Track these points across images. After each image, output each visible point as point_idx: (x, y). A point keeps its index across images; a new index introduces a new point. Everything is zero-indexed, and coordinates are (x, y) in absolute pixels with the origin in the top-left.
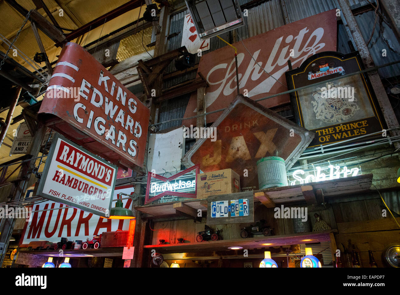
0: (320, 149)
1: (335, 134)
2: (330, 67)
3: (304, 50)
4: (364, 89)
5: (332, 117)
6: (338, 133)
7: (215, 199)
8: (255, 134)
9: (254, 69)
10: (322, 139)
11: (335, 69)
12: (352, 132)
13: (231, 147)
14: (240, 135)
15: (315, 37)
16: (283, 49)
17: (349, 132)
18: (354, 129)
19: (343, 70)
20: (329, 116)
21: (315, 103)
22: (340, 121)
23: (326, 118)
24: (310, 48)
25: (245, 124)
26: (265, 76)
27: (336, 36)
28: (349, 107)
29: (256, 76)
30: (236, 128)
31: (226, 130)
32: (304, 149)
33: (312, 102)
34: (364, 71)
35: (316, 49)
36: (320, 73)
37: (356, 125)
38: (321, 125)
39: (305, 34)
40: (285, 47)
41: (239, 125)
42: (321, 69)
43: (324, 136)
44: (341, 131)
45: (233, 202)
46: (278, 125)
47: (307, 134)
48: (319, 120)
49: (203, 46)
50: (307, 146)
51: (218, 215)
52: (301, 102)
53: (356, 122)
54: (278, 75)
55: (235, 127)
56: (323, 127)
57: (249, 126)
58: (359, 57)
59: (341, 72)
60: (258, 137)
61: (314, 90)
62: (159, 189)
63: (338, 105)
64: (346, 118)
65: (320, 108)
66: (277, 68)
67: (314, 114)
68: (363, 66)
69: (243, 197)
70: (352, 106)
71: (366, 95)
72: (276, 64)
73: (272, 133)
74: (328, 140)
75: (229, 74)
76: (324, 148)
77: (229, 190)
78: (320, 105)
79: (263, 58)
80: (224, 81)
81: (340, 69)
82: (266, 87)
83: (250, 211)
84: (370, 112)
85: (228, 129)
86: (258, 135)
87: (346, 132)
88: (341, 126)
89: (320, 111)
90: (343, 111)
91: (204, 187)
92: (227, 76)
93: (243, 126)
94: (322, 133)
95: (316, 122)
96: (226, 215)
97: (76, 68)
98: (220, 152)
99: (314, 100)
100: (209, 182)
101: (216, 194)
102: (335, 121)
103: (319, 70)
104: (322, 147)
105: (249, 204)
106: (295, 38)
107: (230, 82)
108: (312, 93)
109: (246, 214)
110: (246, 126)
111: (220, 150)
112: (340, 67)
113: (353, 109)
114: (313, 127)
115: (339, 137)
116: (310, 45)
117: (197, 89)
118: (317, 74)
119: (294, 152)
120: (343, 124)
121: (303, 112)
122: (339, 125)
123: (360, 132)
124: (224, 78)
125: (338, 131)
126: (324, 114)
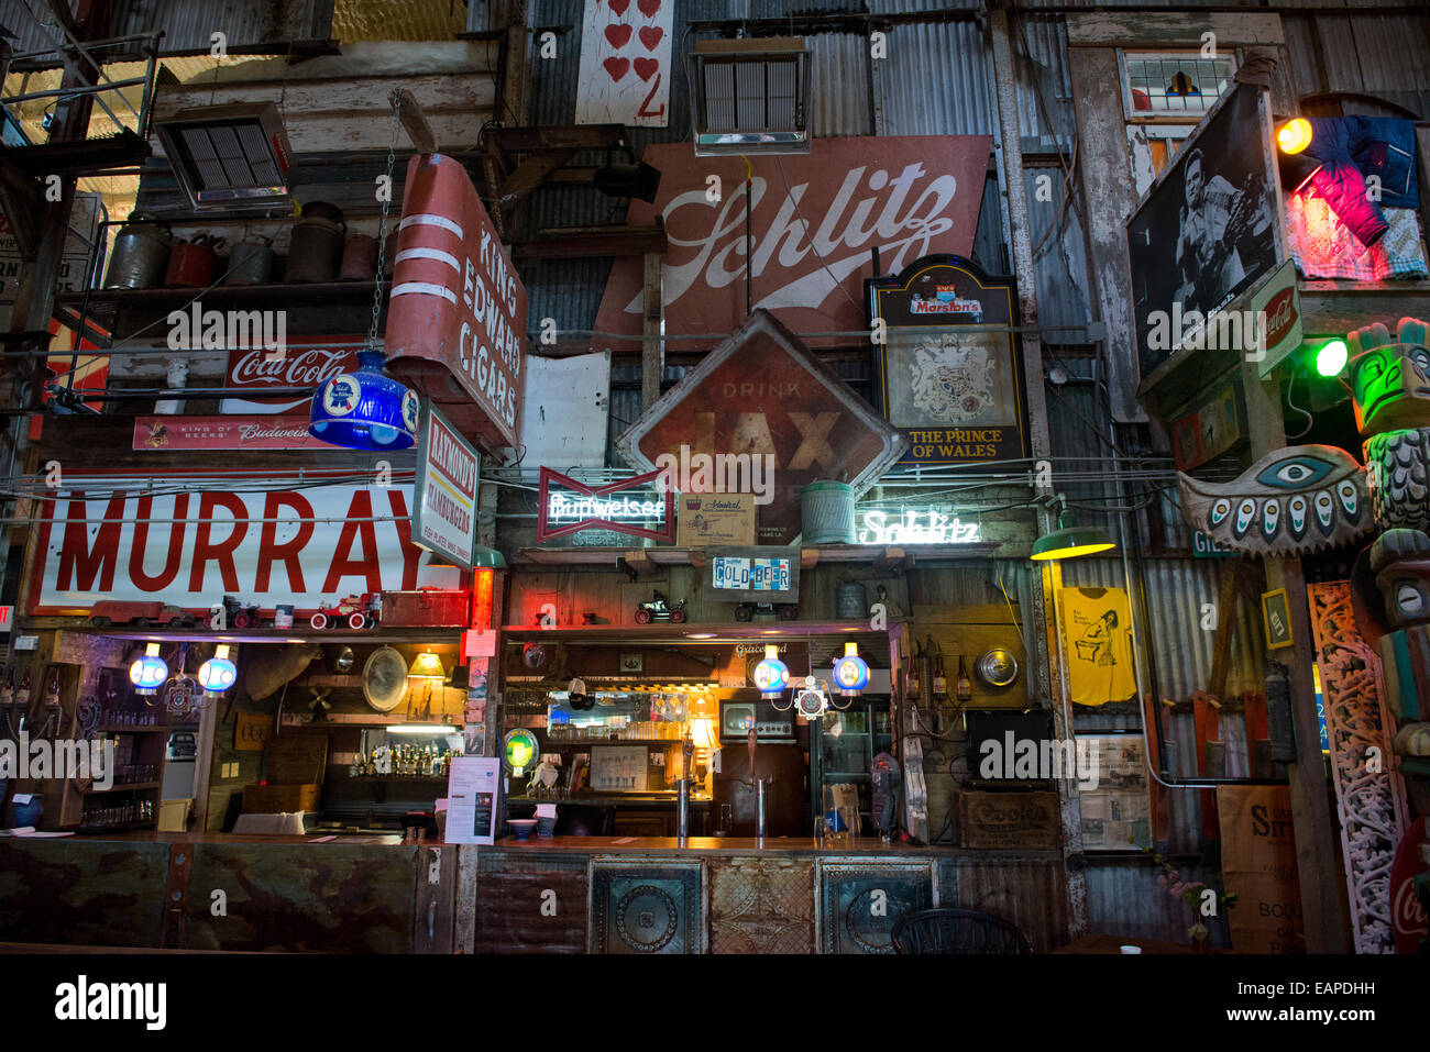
0: (914, 473)
1: (943, 444)
2: (958, 296)
3: (907, 222)
4: (1009, 365)
5: (943, 409)
6: (949, 445)
7: (723, 552)
8: (792, 415)
9: (788, 234)
10: (919, 452)
11: (966, 303)
12: (973, 450)
13: (737, 435)
14: (759, 412)
15: (934, 197)
16: (862, 203)
17: (967, 447)
18: (977, 442)
19: (980, 310)
20: (937, 406)
21: (916, 371)
22: (956, 421)
23: (933, 409)
24: (921, 222)
25: (771, 388)
26: (811, 264)
27: (977, 210)
28: (976, 396)
29: (790, 258)
30: (750, 391)
31: (725, 391)
32: (887, 468)
33: (911, 366)
34: (1017, 329)
35: (932, 229)
36: (937, 304)
37: (981, 436)
38: (920, 421)
39: (916, 181)
40: (865, 197)
41: (757, 387)
42: (939, 295)
43: (924, 445)
44: (953, 441)
45: (760, 562)
46: (839, 406)
47: (896, 438)
48: (919, 410)
49: (648, 110)
50: (893, 462)
51: (728, 584)
52: (889, 361)
53: (982, 429)
54: (843, 269)
55: (747, 388)
56: (923, 426)
57: (780, 394)
58: (1015, 290)
59: (976, 314)
60: (798, 423)
61: (917, 341)
62: (572, 509)
63: (959, 386)
64: (967, 417)
65: (925, 383)
66: (843, 252)
67: (912, 395)
68: (1018, 317)
69: (780, 556)
70: (982, 394)
71: (1010, 379)
72: (840, 239)
73: (827, 421)
74: (928, 455)
75: (723, 228)
76: (922, 473)
77: (748, 537)
78: (925, 377)
79: (813, 211)
80: (709, 243)
81: (974, 307)
82: (812, 291)
83: (792, 583)
84: (1008, 414)
85: (730, 390)
86: (799, 419)
87: (963, 445)
88: (956, 433)
89: (922, 391)
90: (965, 401)
91: (696, 524)
92: (718, 232)
93: (766, 391)
94: (920, 438)
95: (912, 412)
96: (746, 586)
97: (459, 232)
98: (712, 441)
99: (915, 363)
100: (707, 516)
101: (723, 543)
102: (947, 419)
103: (934, 296)
104: (918, 469)
105: (791, 569)
106: (892, 182)
107: (726, 251)
108: (913, 346)
109: (783, 587)
110: (774, 393)
111: (711, 437)
112: (975, 302)
113: (982, 401)
114: (905, 423)
115: (949, 454)
116: (922, 213)
117: (643, 253)
118: (930, 304)
119: (868, 469)
120: (960, 429)
121: (890, 385)
122: (953, 429)
123: (986, 451)
124: (708, 234)
125: (949, 440)
126: (929, 399)
